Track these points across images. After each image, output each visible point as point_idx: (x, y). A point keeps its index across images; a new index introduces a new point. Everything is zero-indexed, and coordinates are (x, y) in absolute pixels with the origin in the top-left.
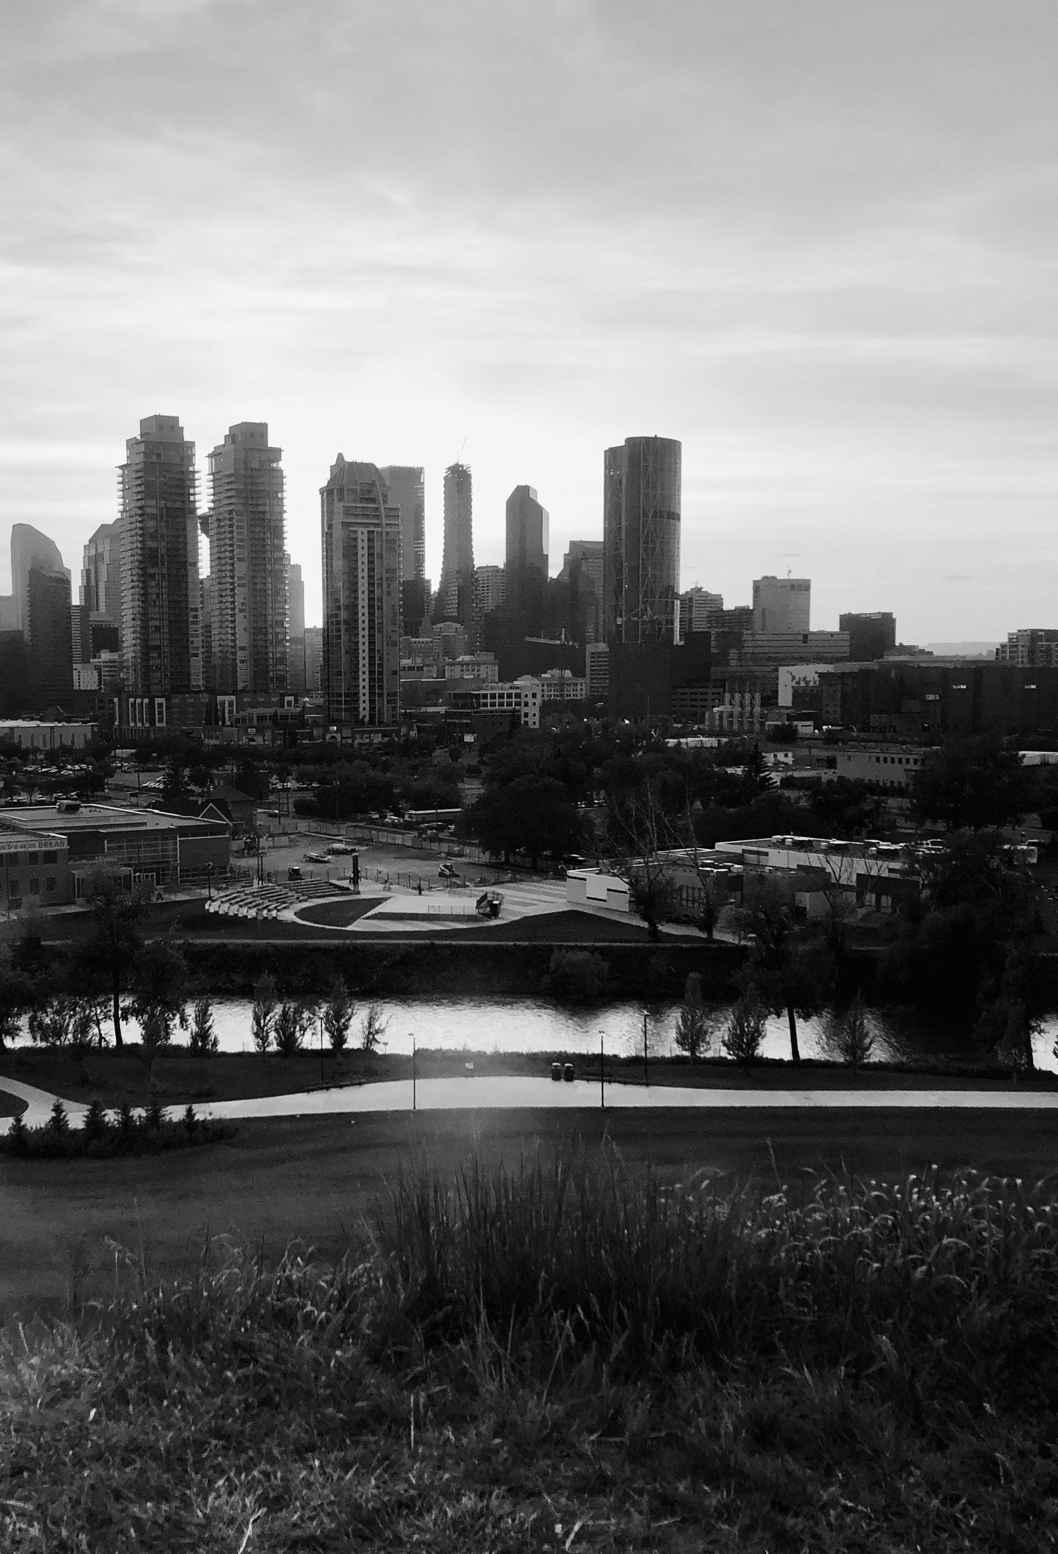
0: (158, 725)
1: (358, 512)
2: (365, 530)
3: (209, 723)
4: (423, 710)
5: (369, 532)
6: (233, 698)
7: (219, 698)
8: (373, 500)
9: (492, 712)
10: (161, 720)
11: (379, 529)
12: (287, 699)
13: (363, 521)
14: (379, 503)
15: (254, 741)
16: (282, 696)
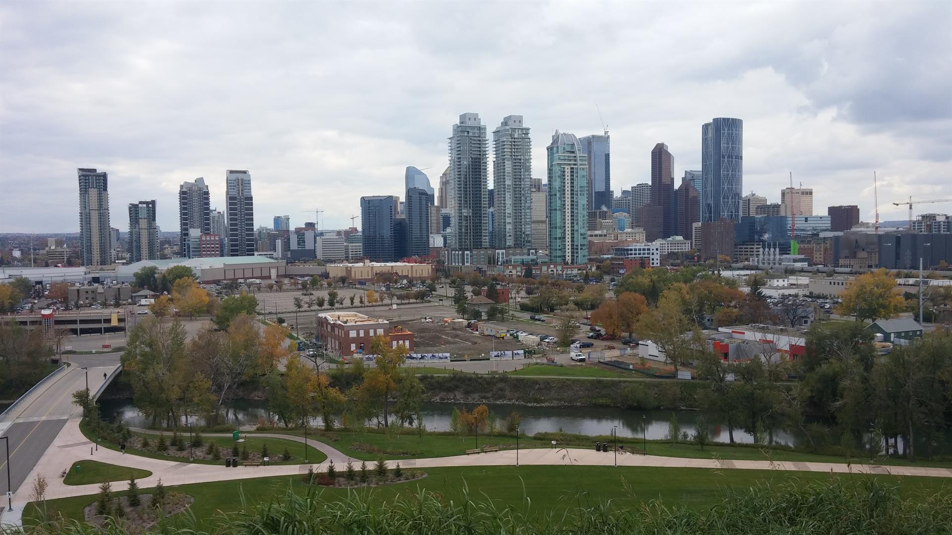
0: (466, 264)
1: (567, 158)
2: (569, 167)
3: (489, 263)
4: (602, 256)
5: (571, 168)
6: (504, 251)
7: (497, 251)
8: (573, 152)
9: (635, 258)
10: (467, 262)
11: (577, 167)
12: (531, 251)
13: (568, 163)
14: (576, 154)
15: (511, 272)
16: (529, 250)
